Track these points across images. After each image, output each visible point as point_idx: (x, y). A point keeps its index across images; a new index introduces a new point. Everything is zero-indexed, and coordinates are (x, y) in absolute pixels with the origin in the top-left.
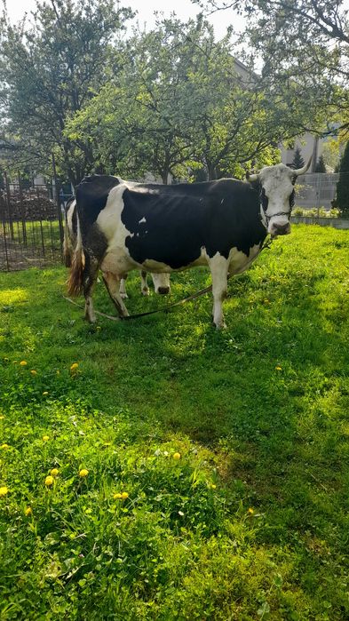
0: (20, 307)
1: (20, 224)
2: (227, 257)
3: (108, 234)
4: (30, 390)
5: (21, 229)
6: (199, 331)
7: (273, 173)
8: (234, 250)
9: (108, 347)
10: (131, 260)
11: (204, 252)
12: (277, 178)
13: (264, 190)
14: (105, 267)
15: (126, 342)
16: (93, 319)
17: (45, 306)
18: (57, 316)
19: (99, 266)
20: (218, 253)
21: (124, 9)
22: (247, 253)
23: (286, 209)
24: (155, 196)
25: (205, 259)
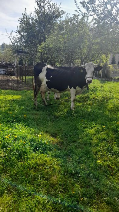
0: (17, 100)
1: (25, 77)
2: (75, 89)
3: (42, 80)
4: (11, 119)
5: (25, 78)
6: (65, 110)
7: (88, 65)
8: (77, 87)
9: (38, 112)
10: (48, 88)
11: (69, 87)
12: (90, 66)
13: (86, 70)
14: (41, 90)
15: (43, 112)
16: (36, 105)
17: (25, 100)
18: (27, 103)
19: (39, 89)
20: (73, 88)
21: (62, 11)
22: (82, 88)
23: (92, 76)
24: (56, 70)
25: (69, 89)
